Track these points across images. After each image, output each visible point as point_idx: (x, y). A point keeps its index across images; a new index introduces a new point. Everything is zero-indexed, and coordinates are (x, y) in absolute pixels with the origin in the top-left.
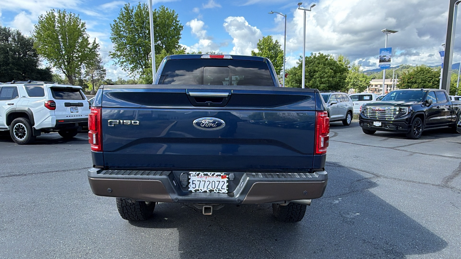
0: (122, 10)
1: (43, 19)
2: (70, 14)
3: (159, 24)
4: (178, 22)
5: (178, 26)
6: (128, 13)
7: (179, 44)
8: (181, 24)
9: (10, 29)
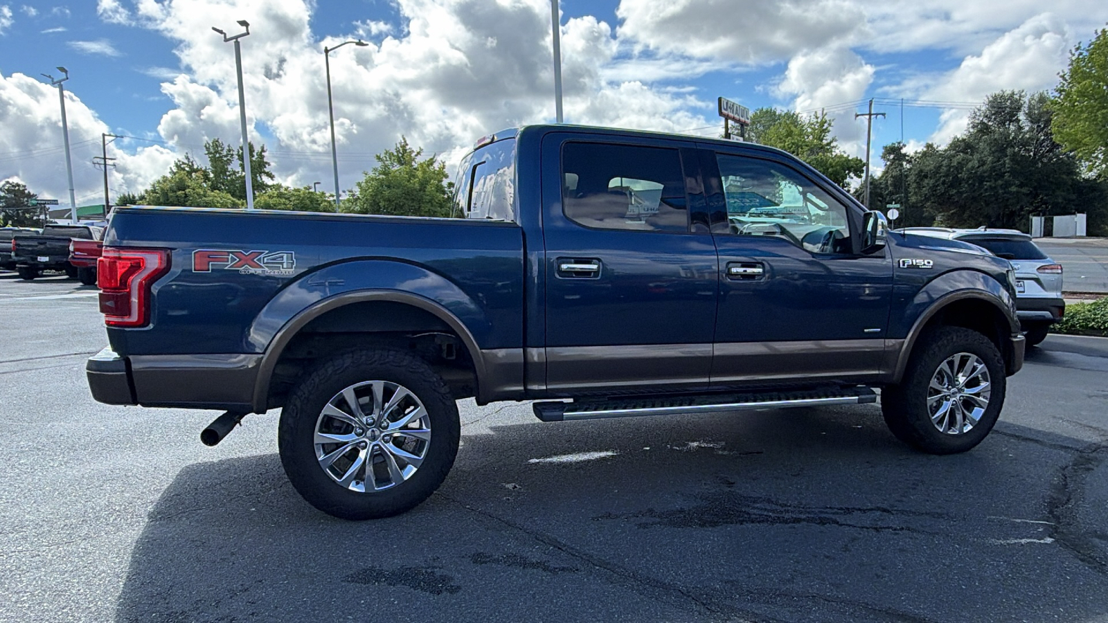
1: (1080, 54)
9: (1022, 94)
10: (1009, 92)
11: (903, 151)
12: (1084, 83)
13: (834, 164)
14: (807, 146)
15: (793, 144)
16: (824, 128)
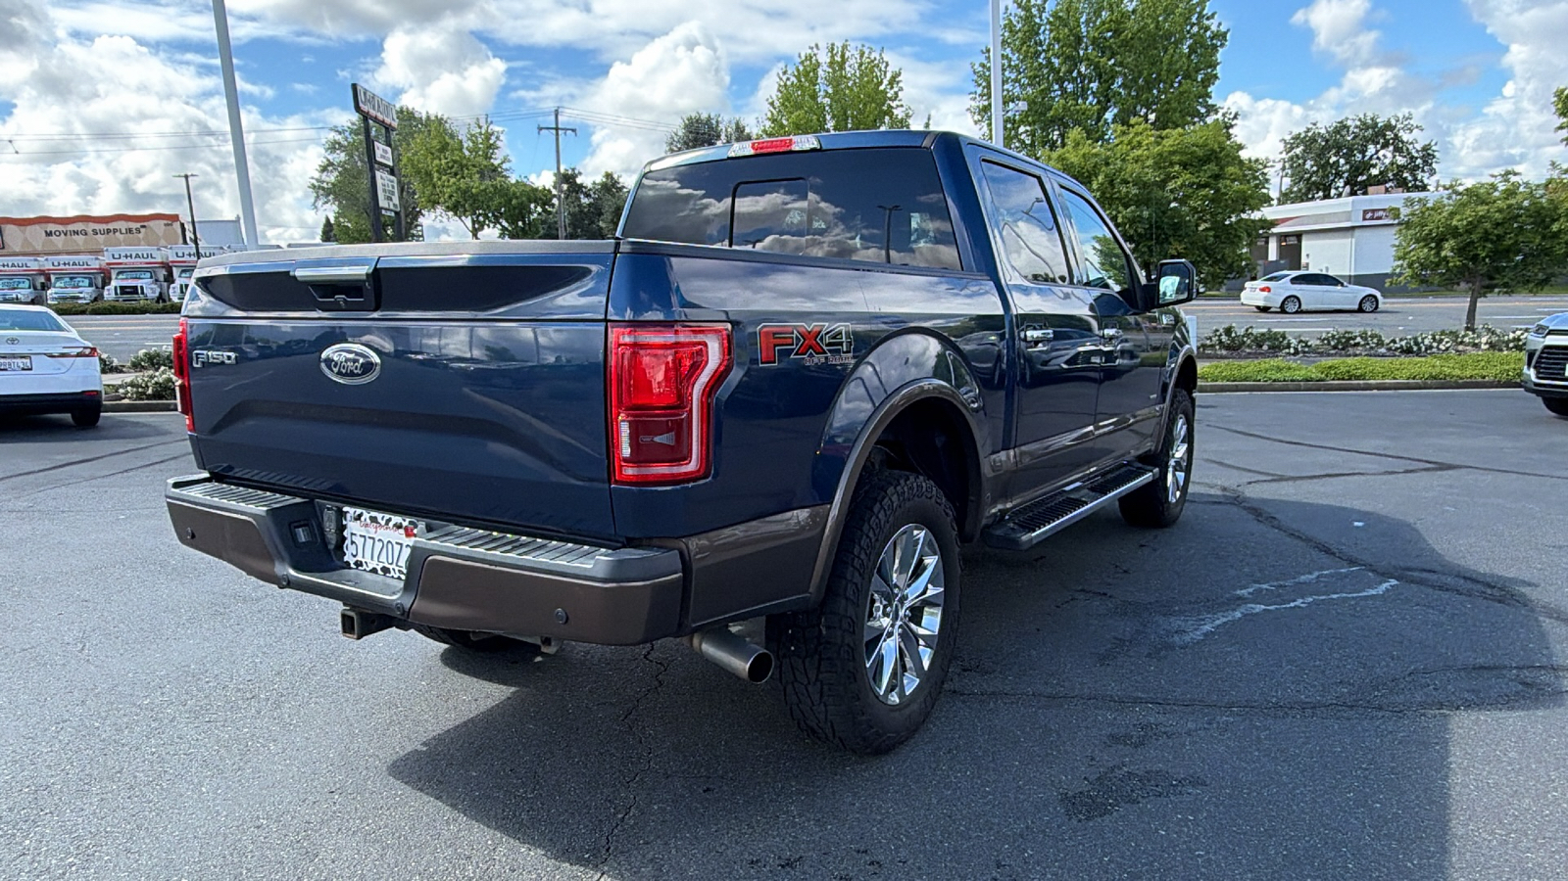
0: (1009, 12)
1: (788, 79)
2: (861, 50)
3: (1132, 39)
4: (1208, 19)
5: (1208, 34)
6: (1029, 18)
7: (1210, 102)
8: (1220, 24)
9: (720, 119)
10: (704, 116)
11: (579, 180)
12: (797, 113)
13: (518, 194)
14: (474, 166)
15: (455, 162)
16: (491, 142)
